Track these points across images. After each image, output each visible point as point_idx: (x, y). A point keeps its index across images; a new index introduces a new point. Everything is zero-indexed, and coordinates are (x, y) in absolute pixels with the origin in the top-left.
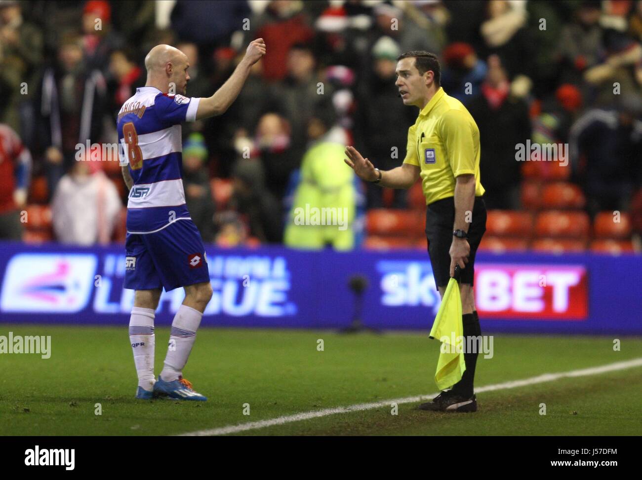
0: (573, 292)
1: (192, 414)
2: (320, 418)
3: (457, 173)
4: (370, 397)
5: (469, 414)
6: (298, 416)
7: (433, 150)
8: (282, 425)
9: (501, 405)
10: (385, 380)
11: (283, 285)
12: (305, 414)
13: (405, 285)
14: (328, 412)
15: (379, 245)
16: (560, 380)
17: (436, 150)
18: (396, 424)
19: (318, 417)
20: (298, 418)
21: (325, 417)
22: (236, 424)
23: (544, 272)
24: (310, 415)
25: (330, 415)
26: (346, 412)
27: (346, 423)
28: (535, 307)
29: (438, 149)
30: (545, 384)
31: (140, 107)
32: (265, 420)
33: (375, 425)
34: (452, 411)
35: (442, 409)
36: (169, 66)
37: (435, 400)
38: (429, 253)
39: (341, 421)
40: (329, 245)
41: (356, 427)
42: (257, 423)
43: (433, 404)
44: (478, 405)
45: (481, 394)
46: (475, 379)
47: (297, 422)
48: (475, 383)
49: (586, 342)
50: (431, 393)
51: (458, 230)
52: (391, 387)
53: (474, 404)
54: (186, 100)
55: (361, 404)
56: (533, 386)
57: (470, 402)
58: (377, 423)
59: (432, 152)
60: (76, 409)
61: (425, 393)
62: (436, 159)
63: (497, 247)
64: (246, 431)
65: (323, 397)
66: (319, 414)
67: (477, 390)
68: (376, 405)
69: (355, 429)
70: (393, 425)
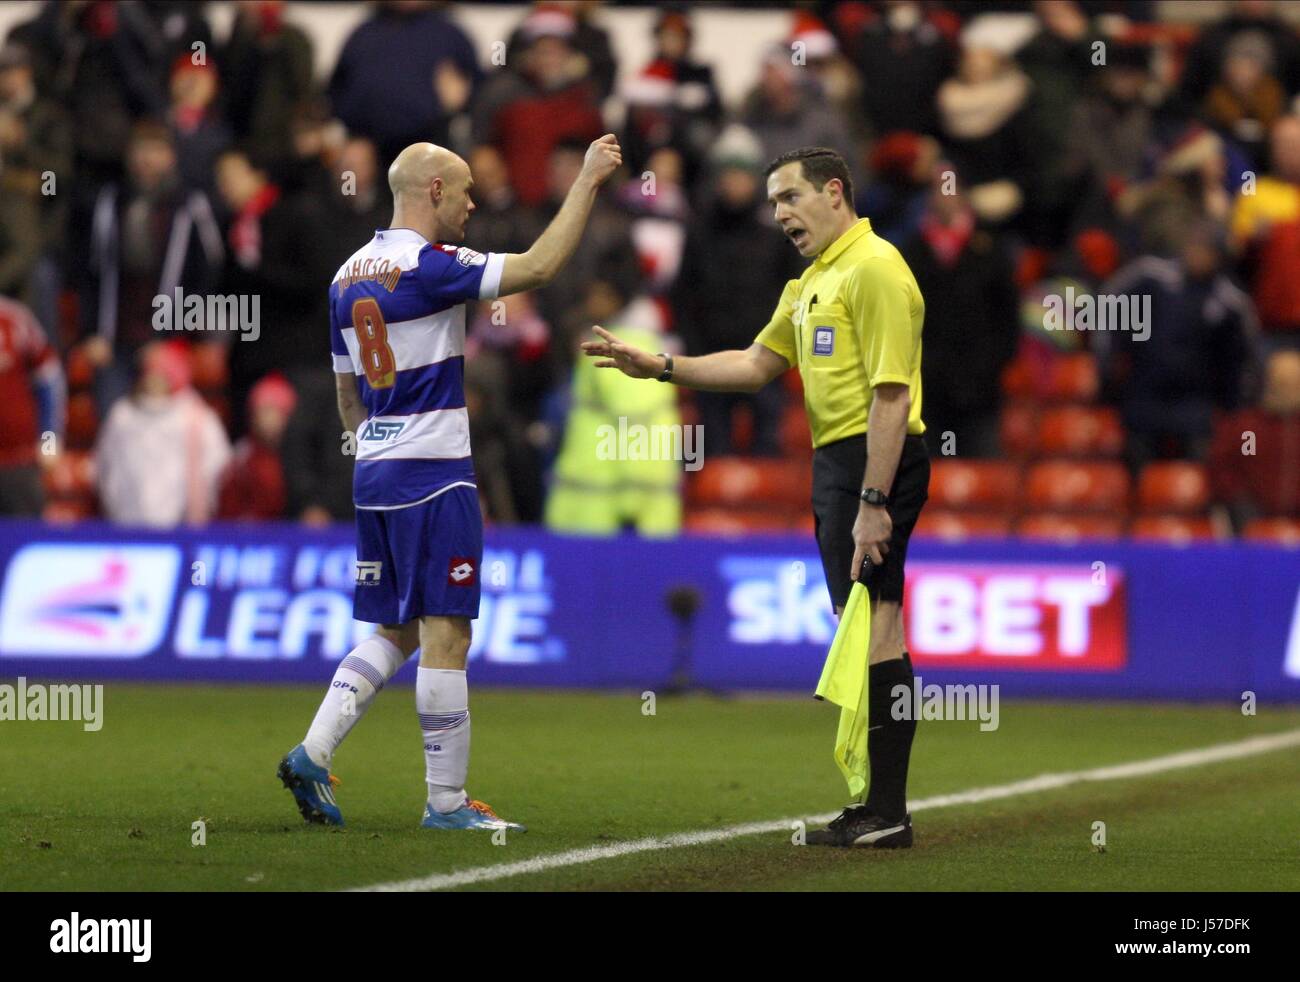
0: (1097, 616)
1: (364, 852)
2: (610, 861)
3: (878, 378)
4: (706, 820)
5: (897, 852)
6: (569, 856)
7: (830, 330)
8: (536, 874)
9: (960, 835)
10: (735, 786)
11: (539, 603)
12: (581, 852)
13: (775, 604)
14: (625, 848)
15: (723, 526)
16: (1072, 786)
17: (836, 332)
18: (758, 871)
19: (606, 858)
20: (568, 859)
21: (620, 859)
22: (449, 872)
23: (1042, 578)
24: (593, 853)
25: (630, 853)
26: (661, 849)
27: (661, 869)
28: (1025, 645)
29: (843, 330)
30: (1043, 794)
31: (390, 270)
32: (504, 864)
33: (717, 875)
34: (865, 845)
35: (847, 844)
36: (436, 185)
37: (832, 825)
38: (819, 542)
39: (651, 866)
40: (628, 527)
41: (680, 877)
42: (490, 870)
43: (829, 833)
44: (914, 835)
45: (921, 812)
46: (909, 784)
47: (568, 867)
48: (908, 793)
49: (1123, 712)
50: (825, 812)
51: (870, 491)
52: (747, 800)
53: (908, 831)
54: (478, 259)
55: (689, 832)
56: (1021, 799)
57: (899, 829)
58: (721, 869)
59: (829, 334)
60: (141, 843)
61: (814, 812)
62: (836, 349)
63: (951, 530)
64: (468, 885)
65: (617, 819)
66: (610, 852)
67: (912, 806)
68: (720, 835)
69: (679, 881)
70: (751, 874)
